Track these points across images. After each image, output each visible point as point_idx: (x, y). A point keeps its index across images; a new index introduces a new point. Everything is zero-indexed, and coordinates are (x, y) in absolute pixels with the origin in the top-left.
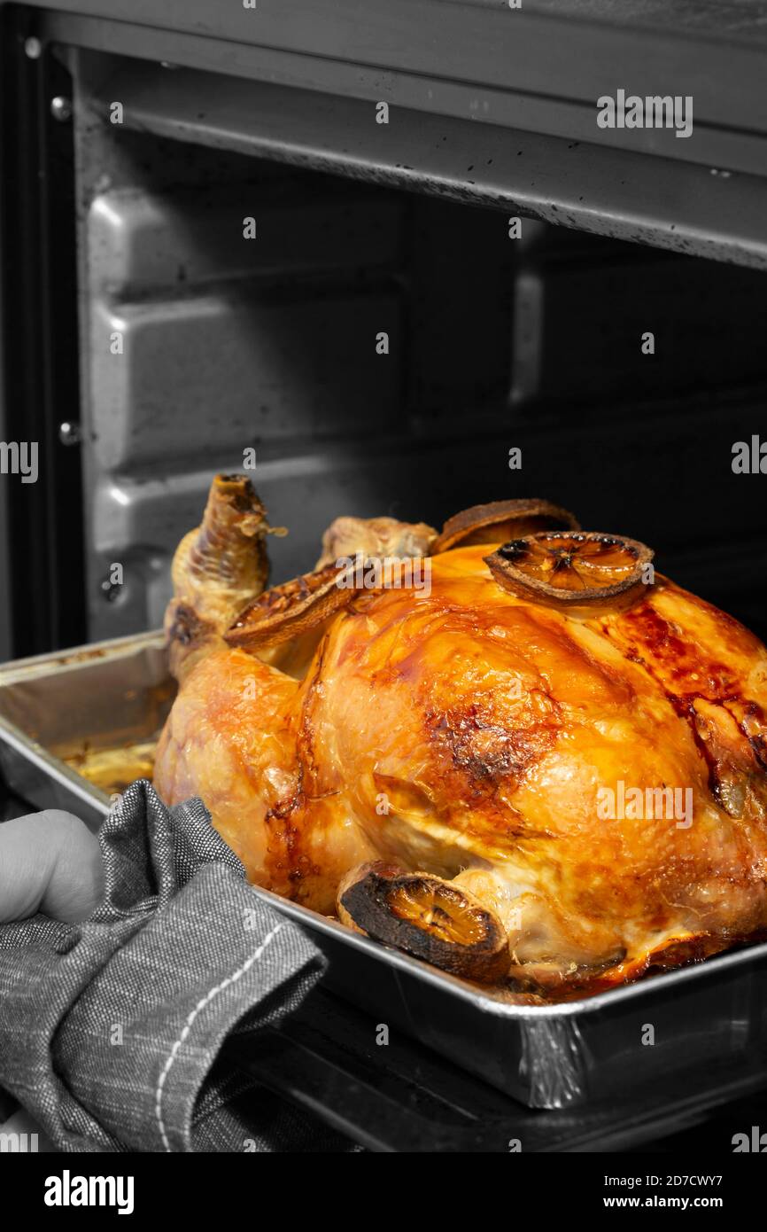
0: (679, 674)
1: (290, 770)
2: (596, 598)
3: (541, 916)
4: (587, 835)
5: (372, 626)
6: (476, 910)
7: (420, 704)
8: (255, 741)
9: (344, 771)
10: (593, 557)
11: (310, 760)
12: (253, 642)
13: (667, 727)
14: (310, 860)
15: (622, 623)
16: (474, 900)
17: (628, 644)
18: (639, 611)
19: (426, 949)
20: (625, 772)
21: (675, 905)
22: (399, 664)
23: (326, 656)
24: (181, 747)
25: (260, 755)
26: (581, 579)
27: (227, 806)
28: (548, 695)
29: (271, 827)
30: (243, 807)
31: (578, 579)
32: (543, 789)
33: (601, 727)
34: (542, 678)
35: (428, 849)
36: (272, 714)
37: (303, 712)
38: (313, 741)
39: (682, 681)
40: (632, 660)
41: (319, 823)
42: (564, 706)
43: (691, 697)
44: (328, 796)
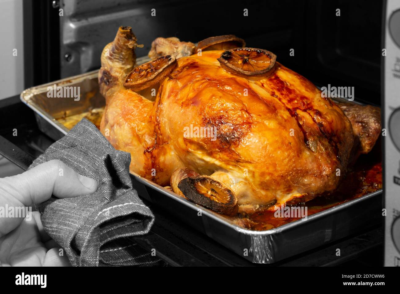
0: (290, 101)
1: (152, 136)
2: (259, 74)
3: (246, 189)
4: (264, 162)
5: (180, 84)
6: (225, 189)
7: (201, 114)
8: (140, 126)
9: (171, 135)
10: (255, 58)
11: (159, 132)
12: (135, 88)
13: (289, 121)
14: (159, 167)
15: (268, 82)
16: (224, 185)
17: (271, 90)
18: (273, 77)
19: (210, 205)
20: (277, 139)
21: (295, 185)
22: (191, 99)
23: (162, 93)
24: (112, 126)
25: (142, 130)
26: (253, 67)
27: (130, 148)
28: (247, 111)
29: (146, 155)
30: (135, 148)
31: (251, 67)
32: (248, 146)
33: (267, 123)
34: (244, 105)
35: (203, 164)
36: (145, 116)
37: (156, 114)
38: (160, 125)
39: (292, 104)
40: (273, 96)
41: (162, 154)
42: (252, 115)
43: (295, 109)
44: (165, 144)
